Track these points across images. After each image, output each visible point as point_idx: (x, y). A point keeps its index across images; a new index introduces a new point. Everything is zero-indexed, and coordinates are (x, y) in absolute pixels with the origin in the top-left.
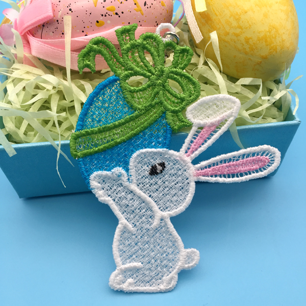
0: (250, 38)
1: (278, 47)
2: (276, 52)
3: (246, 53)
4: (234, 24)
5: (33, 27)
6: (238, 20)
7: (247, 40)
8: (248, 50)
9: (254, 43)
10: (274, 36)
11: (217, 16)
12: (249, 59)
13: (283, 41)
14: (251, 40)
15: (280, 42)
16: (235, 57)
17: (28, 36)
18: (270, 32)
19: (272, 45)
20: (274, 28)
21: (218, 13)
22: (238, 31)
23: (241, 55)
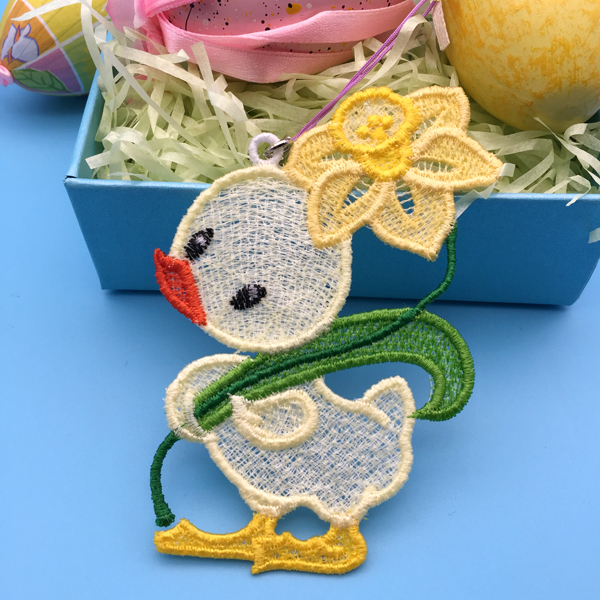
0: (517, 59)
1: (564, 80)
2: (560, 89)
3: (508, 85)
4: (495, 29)
5: (172, 7)
6: (500, 23)
7: (512, 62)
8: (511, 79)
9: (522, 69)
10: (559, 59)
11: (470, 9)
12: (513, 95)
13: (576, 69)
14: (517, 63)
15: (569, 71)
16: (491, 87)
17: (161, 20)
18: (552, 51)
19: (554, 76)
20: (560, 44)
21: (472, 5)
22: (499, 43)
23: (500, 86)
